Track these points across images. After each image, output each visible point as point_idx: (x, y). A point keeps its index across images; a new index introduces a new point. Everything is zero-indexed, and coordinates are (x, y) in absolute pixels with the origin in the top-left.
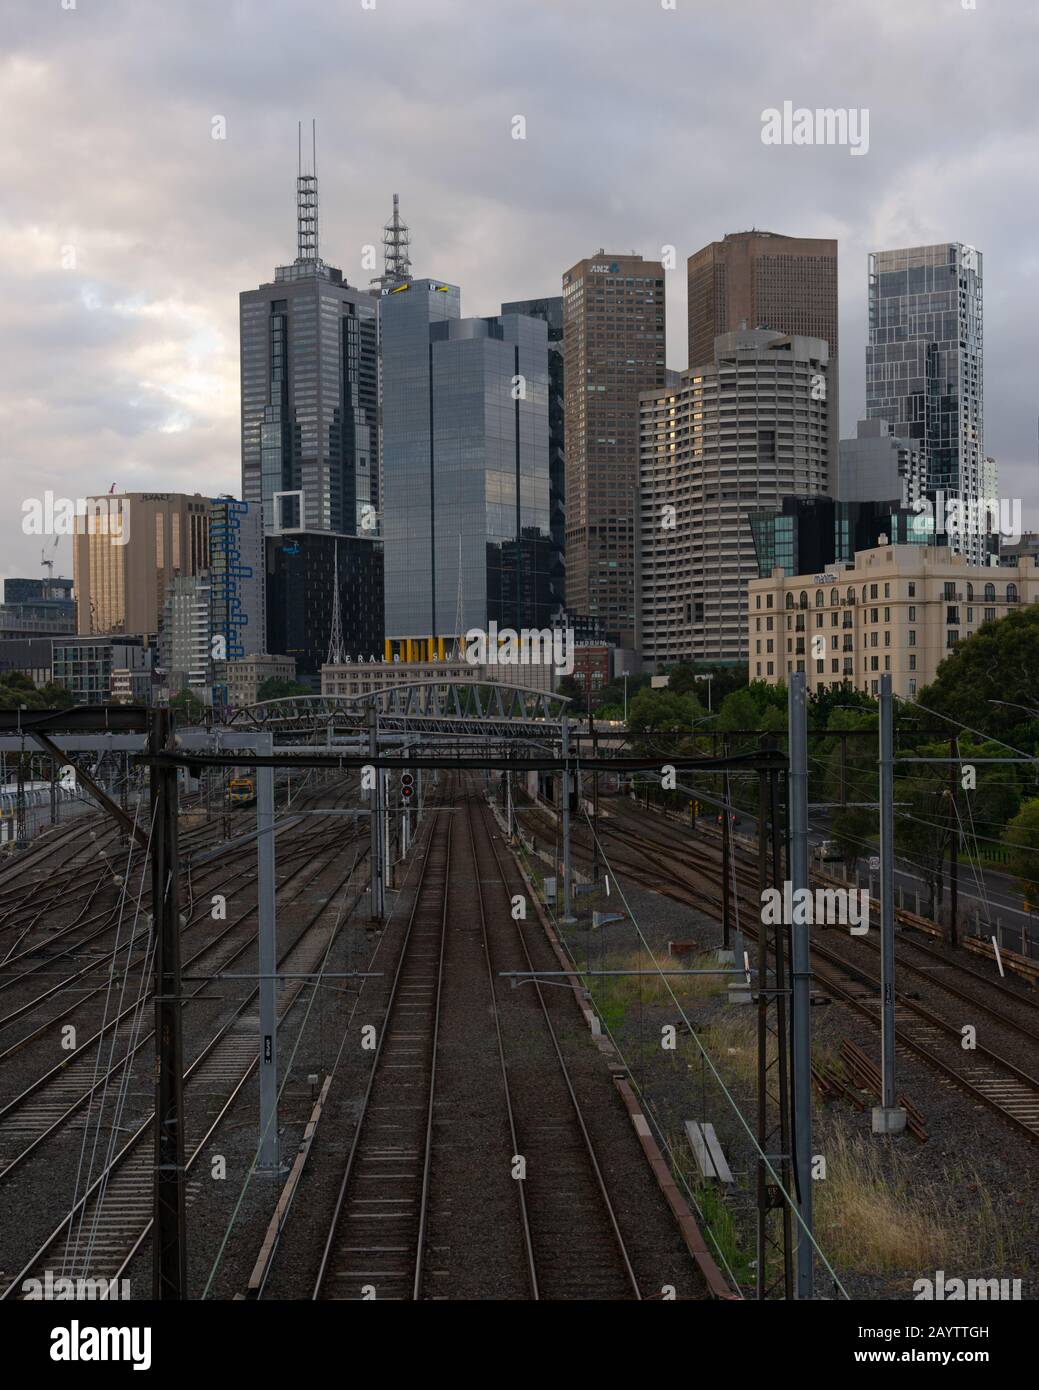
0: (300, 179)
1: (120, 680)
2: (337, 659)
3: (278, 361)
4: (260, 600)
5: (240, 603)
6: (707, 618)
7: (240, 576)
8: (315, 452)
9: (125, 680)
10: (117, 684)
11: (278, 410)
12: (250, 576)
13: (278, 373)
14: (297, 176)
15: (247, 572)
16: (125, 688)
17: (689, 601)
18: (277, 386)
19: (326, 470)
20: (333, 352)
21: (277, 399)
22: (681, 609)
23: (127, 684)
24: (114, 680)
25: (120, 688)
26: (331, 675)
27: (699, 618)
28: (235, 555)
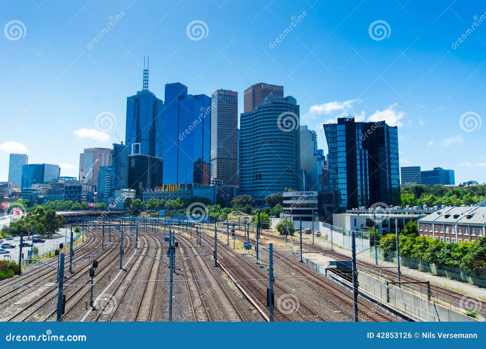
0: (144, 70)
1: (84, 196)
2: (148, 190)
3: (136, 114)
4: (126, 173)
5: (120, 174)
6: (263, 178)
7: (121, 166)
8: (145, 137)
9: (85, 196)
10: (83, 197)
11: (136, 126)
12: (124, 166)
13: (136, 117)
14: (143, 69)
15: (123, 165)
16: (85, 198)
17: (256, 174)
18: (136, 120)
19: (148, 142)
20: (151, 112)
21: (136, 124)
22: (254, 176)
23: (86, 197)
24: (82, 196)
25: (84, 198)
26: (146, 195)
27: (260, 179)
28: (119, 160)
